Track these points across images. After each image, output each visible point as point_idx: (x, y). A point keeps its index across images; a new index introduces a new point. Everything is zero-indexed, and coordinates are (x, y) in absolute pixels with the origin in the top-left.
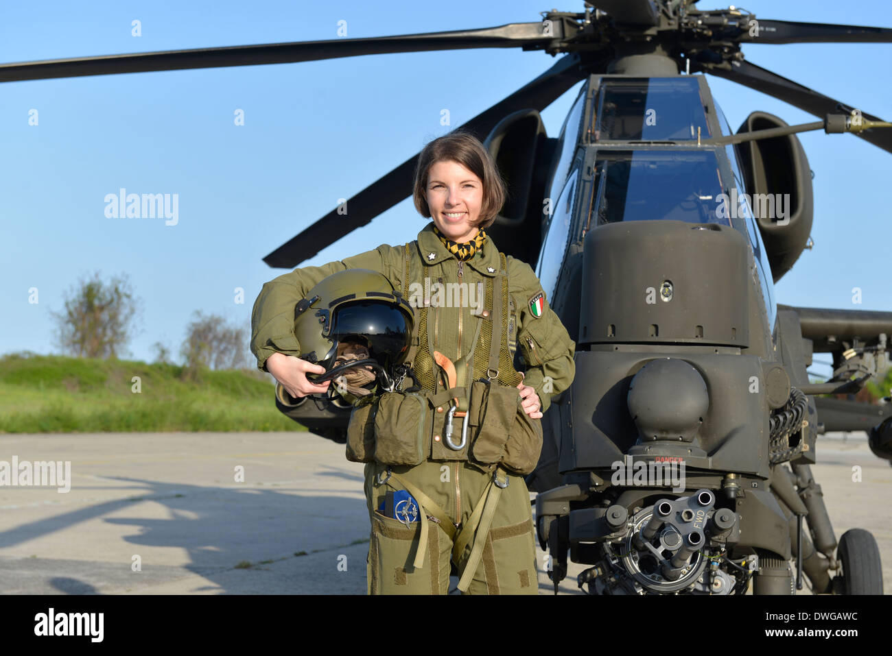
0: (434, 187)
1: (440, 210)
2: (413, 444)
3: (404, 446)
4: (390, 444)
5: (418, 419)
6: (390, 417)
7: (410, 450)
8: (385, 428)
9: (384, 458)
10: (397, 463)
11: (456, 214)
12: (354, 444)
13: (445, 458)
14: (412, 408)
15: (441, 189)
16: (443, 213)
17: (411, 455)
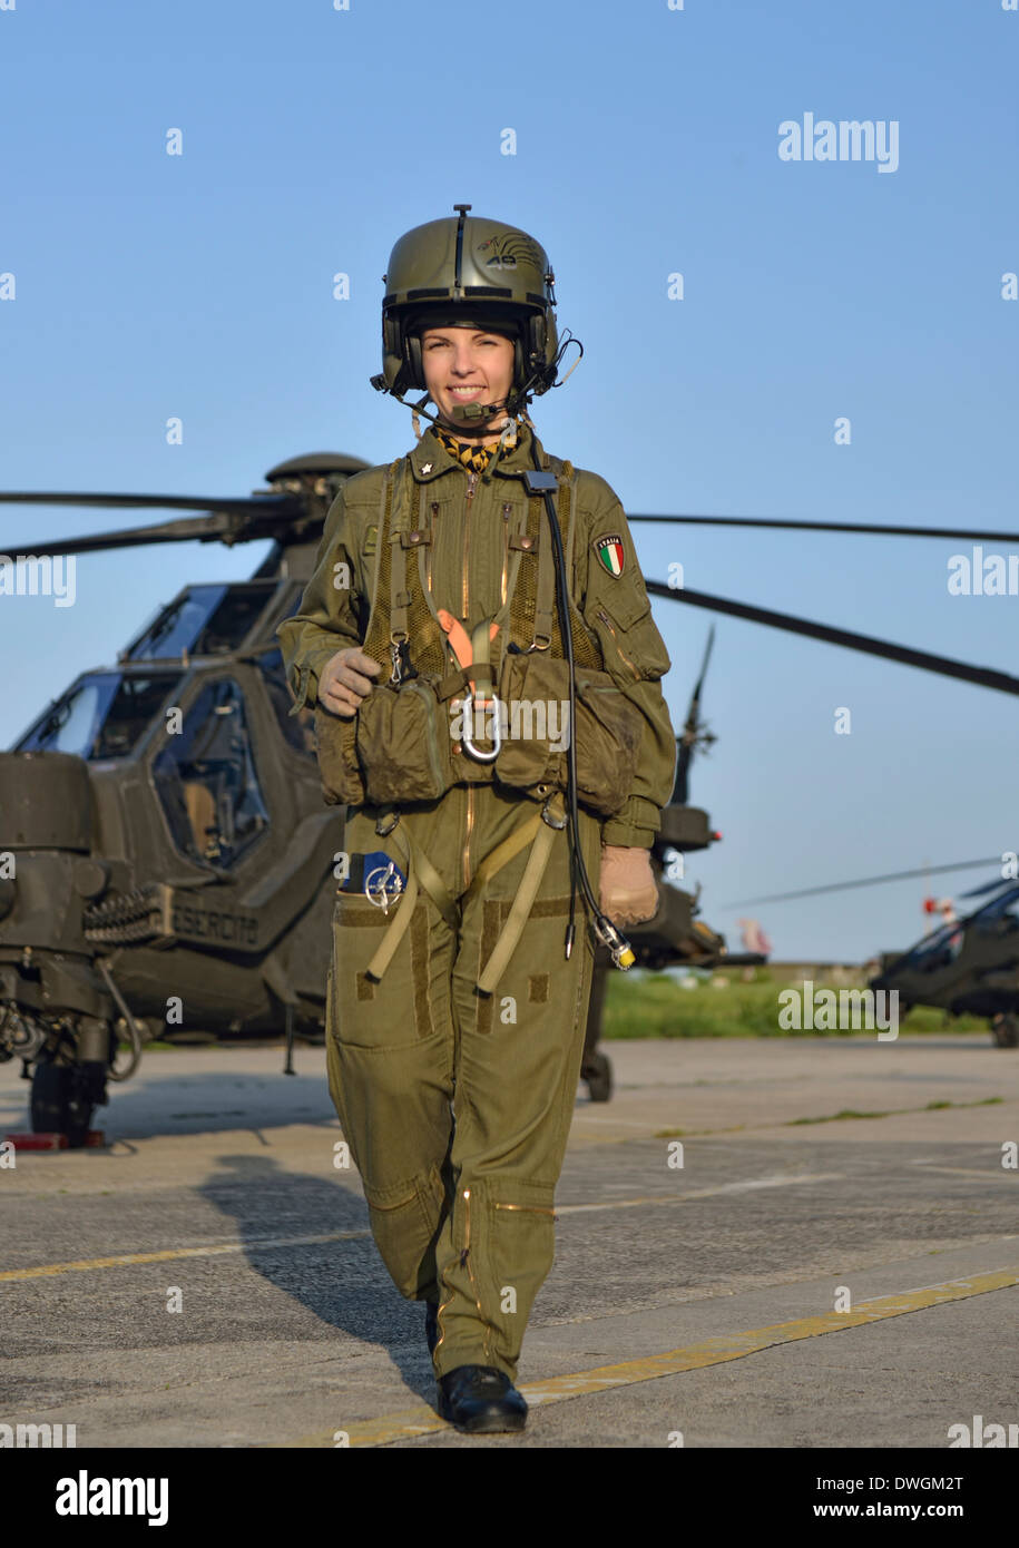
0: (431, 348)
1: (443, 384)
2: (423, 767)
3: (411, 773)
4: (388, 773)
5: (424, 725)
6: (378, 731)
7: (420, 778)
8: (374, 750)
9: (383, 796)
10: (405, 799)
11: (468, 389)
12: (338, 784)
13: (467, 779)
14: (411, 711)
15: (442, 348)
16: (450, 389)
17: (425, 784)
